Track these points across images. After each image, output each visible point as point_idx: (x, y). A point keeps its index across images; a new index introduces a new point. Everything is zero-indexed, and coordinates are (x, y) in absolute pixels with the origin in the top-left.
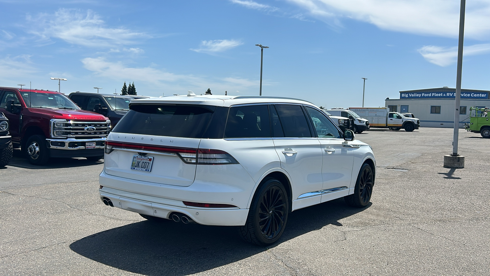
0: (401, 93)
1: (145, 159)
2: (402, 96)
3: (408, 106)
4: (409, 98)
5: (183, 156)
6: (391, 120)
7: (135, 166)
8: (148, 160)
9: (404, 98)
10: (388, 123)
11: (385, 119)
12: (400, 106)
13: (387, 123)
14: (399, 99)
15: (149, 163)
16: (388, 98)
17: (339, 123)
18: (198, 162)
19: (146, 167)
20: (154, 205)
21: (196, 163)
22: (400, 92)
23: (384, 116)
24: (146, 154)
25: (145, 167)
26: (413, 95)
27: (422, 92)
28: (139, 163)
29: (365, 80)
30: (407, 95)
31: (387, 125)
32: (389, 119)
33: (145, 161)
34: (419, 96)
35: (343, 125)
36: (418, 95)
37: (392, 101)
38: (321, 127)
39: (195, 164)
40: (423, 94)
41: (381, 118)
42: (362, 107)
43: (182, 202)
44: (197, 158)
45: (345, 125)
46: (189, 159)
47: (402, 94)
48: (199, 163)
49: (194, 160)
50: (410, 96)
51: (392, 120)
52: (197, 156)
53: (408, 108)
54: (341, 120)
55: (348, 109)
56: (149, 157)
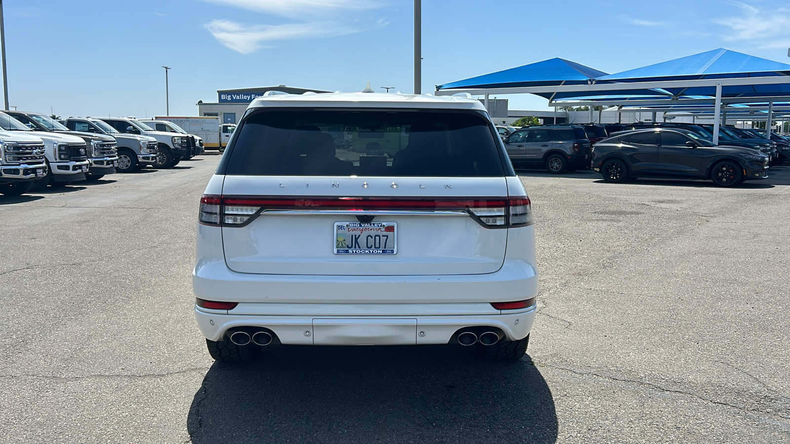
0: (221, 93)
1: (371, 230)
2: (222, 98)
3: (234, 114)
4: (233, 101)
5: (478, 214)
6: (226, 136)
7: (348, 246)
8: (384, 230)
9: (226, 101)
10: (222, 142)
11: (217, 135)
12: (223, 114)
13: (220, 142)
14: (218, 102)
15: (387, 236)
16: (201, 102)
17: (173, 144)
18: (511, 222)
19: (382, 245)
20: (422, 321)
21: (507, 225)
22: (218, 91)
23: (216, 131)
24: (373, 217)
25: (377, 245)
26: (238, 98)
27: (252, 92)
28: (356, 239)
29: (168, 70)
30: (230, 96)
31: (220, 144)
32: (223, 135)
33: (373, 233)
34: (247, 98)
35: (180, 146)
36: (245, 97)
37: (210, 106)
38: (149, 150)
39: (505, 228)
40: (252, 95)
41: (211, 133)
42: (167, 116)
43: (490, 305)
44: (507, 216)
45: (182, 147)
46: (491, 219)
47: (222, 95)
48: (513, 224)
49: (501, 220)
50: (234, 98)
51: (228, 136)
52: (508, 212)
53: (235, 117)
54: (175, 138)
55: (154, 119)
56: (383, 224)
